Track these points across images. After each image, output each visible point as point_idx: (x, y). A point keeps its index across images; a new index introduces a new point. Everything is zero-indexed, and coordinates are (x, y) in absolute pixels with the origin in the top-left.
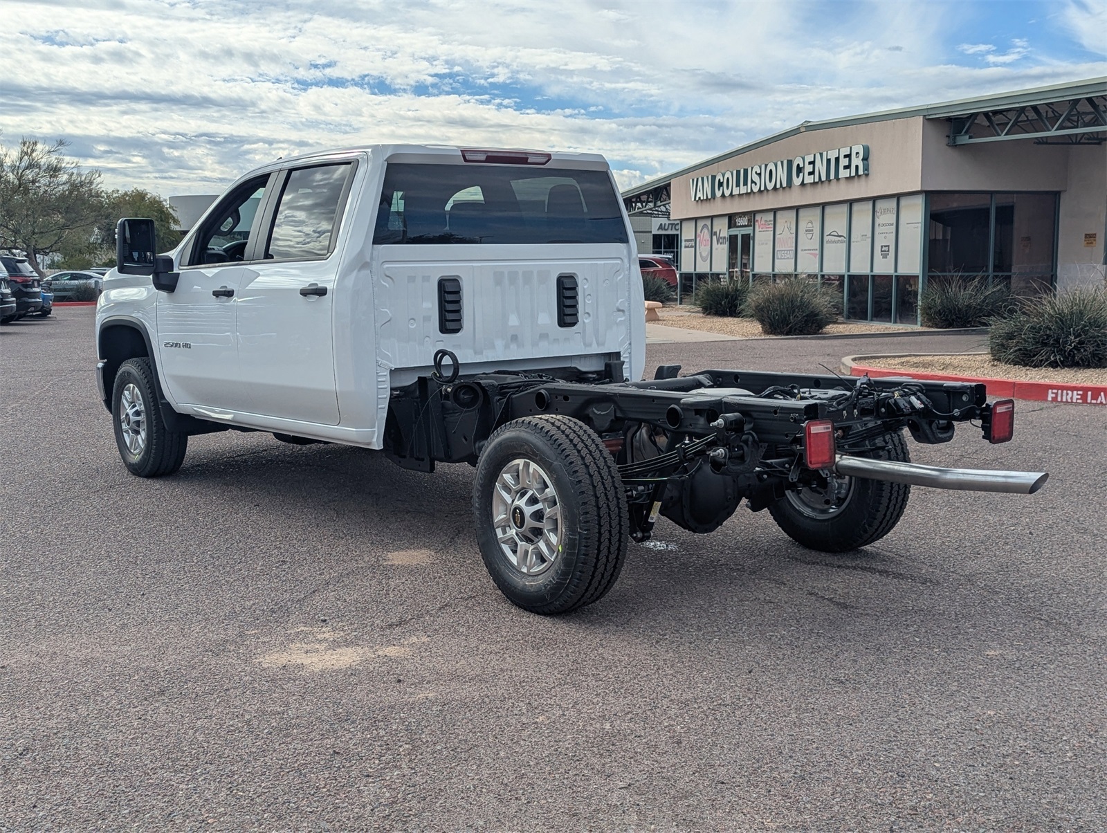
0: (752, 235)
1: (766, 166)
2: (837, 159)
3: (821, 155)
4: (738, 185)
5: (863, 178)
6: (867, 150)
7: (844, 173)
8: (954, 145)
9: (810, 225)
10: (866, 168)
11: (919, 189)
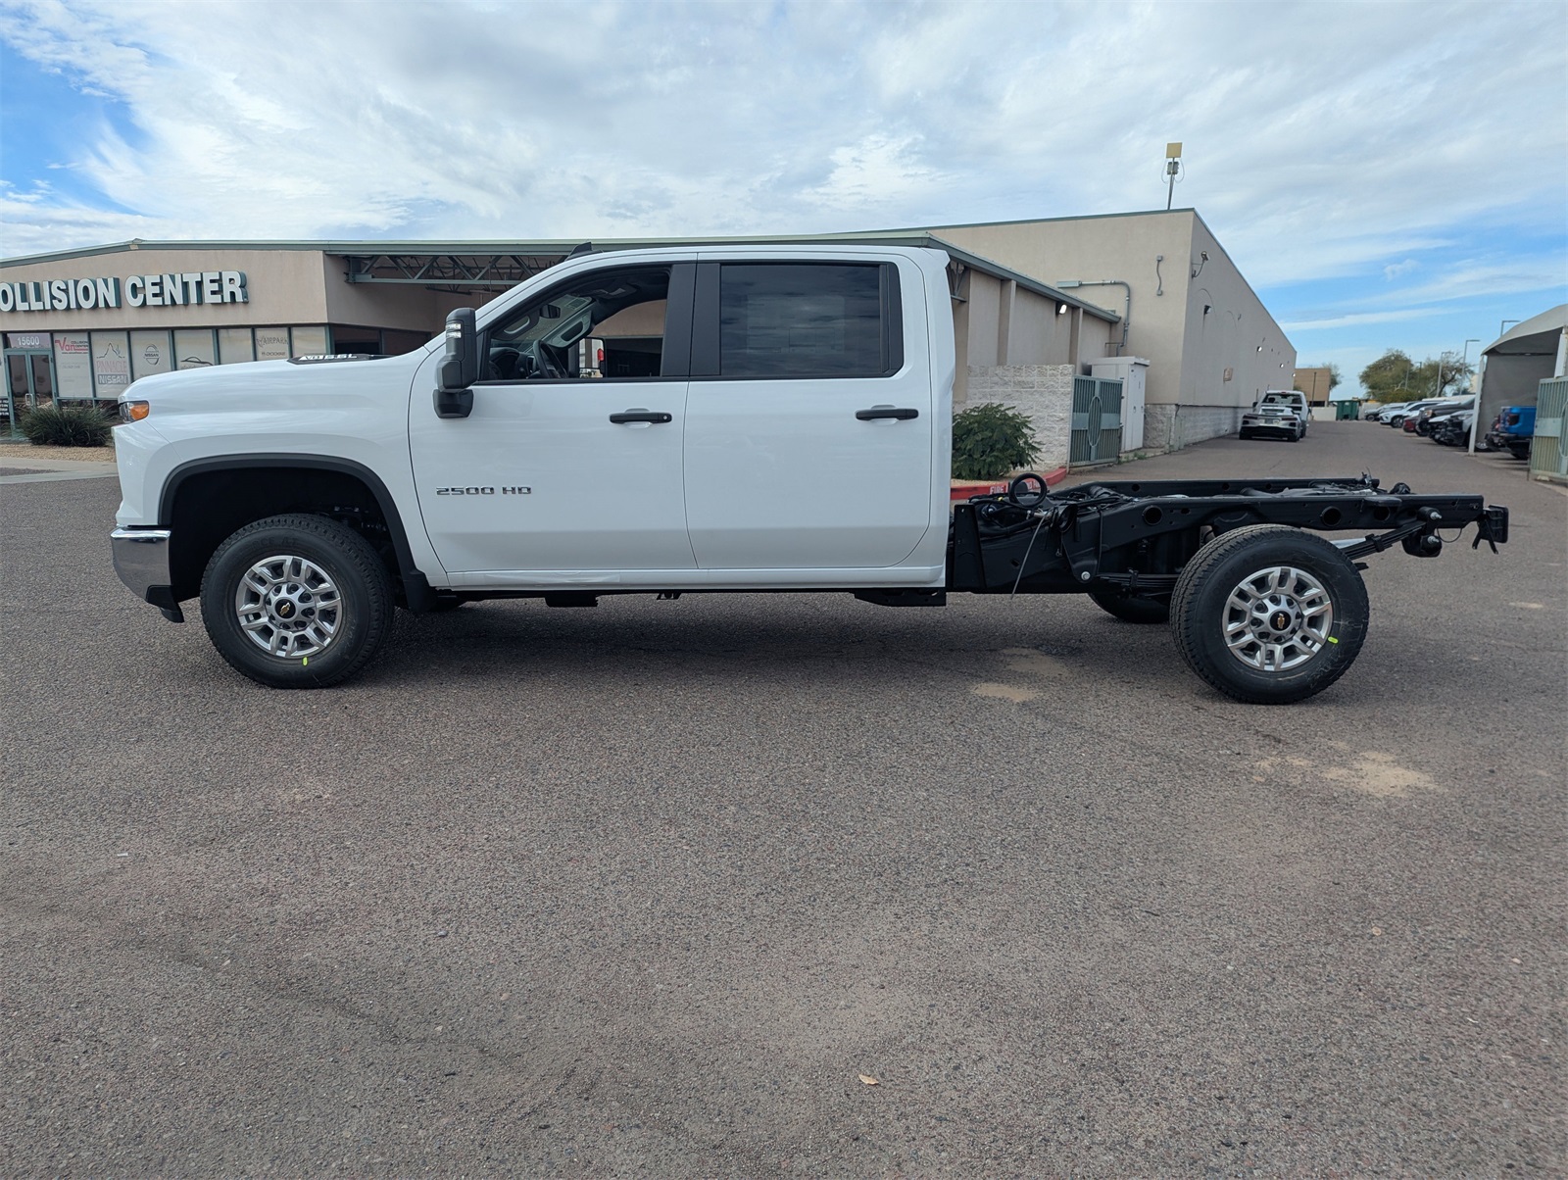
0: (50, 356)
1: (76, 283)
2: (199, 284)
3: (173, 278)
4: (24, 299)
5: (241, 306)
6: (243, 278)
7: (209, 298)
8: (354, 284)
9: (151, 349)
10: (245, 296)
11: (326, 321)
